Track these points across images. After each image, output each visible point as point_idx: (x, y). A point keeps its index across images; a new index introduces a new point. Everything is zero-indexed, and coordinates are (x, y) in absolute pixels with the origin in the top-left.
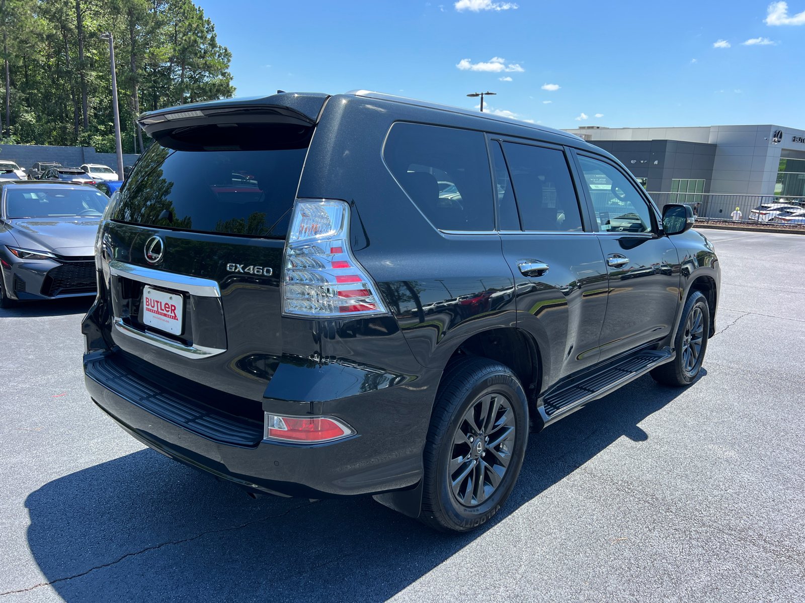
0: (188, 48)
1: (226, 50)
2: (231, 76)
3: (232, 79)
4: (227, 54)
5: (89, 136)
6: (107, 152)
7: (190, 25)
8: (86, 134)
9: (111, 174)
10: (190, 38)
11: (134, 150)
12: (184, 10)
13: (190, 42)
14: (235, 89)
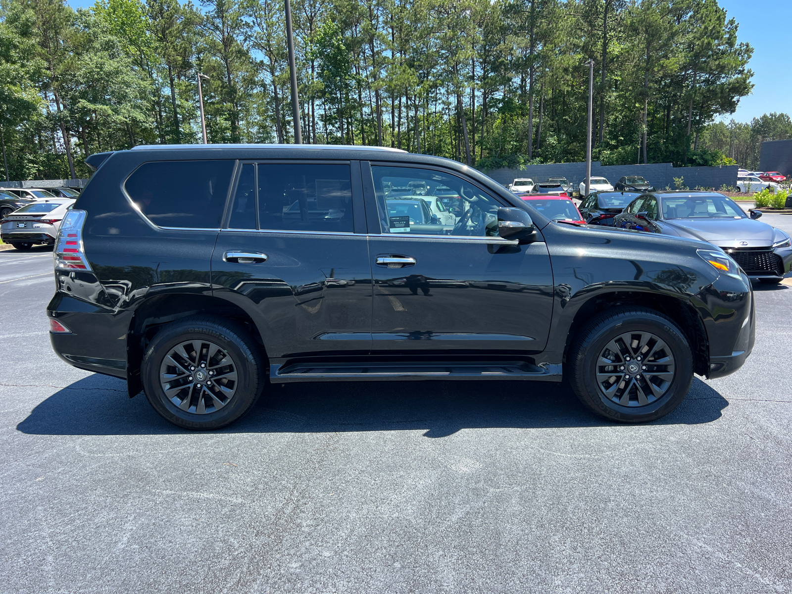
0: (700, 52)
1: (747, 45)
2: (752, 73)
3: (752, 75)
4: (748, 51)
5: (600, 151)
6: (613, 164)
7: (706, 28)
8: (598, 150)
9: (606, 185)
10: (703, 41)
11: (637, 160)
12: (702, 15)
13: (703, 45)
14: (753, 86)
